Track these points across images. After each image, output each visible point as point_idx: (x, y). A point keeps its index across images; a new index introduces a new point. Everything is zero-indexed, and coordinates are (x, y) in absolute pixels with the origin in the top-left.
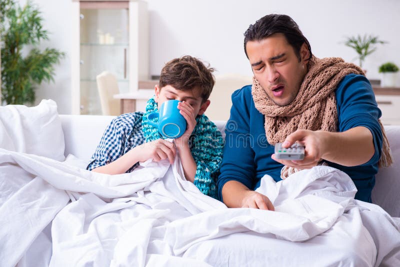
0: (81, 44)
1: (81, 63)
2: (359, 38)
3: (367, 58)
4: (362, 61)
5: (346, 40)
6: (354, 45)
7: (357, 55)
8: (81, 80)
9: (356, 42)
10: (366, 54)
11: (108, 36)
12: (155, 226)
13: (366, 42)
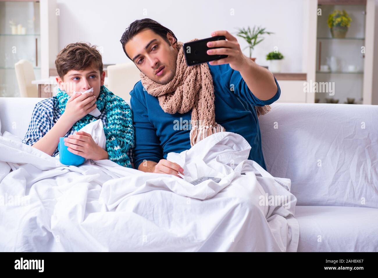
2: (249, 29)
3: (256, 47)
4: (252, 49)
5: (238, 31)
6: (244, 35)
7: (247, 44)
9: (246, 33)
10: (255, 44)
11: (19, 27)
12: (90, 189)
13: (255, 33)
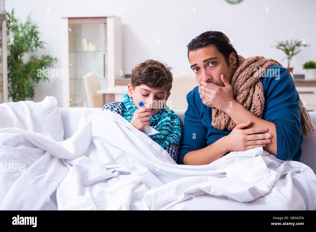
0: (70, 51)
1: (70, 66)
2: (287, 42)
3: (293, 58)
4: (290, 60)
5: (277, 44)
6: (283, 48)
7: (285, 55)
8: (70, 79)
9: (284, 46)
10: (292, 55)
11: (90, 44)
12: (133, 190)
13: (292, 46)
